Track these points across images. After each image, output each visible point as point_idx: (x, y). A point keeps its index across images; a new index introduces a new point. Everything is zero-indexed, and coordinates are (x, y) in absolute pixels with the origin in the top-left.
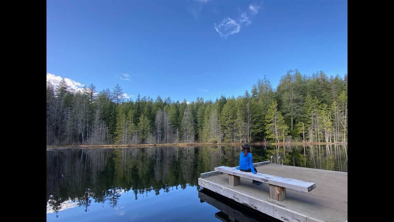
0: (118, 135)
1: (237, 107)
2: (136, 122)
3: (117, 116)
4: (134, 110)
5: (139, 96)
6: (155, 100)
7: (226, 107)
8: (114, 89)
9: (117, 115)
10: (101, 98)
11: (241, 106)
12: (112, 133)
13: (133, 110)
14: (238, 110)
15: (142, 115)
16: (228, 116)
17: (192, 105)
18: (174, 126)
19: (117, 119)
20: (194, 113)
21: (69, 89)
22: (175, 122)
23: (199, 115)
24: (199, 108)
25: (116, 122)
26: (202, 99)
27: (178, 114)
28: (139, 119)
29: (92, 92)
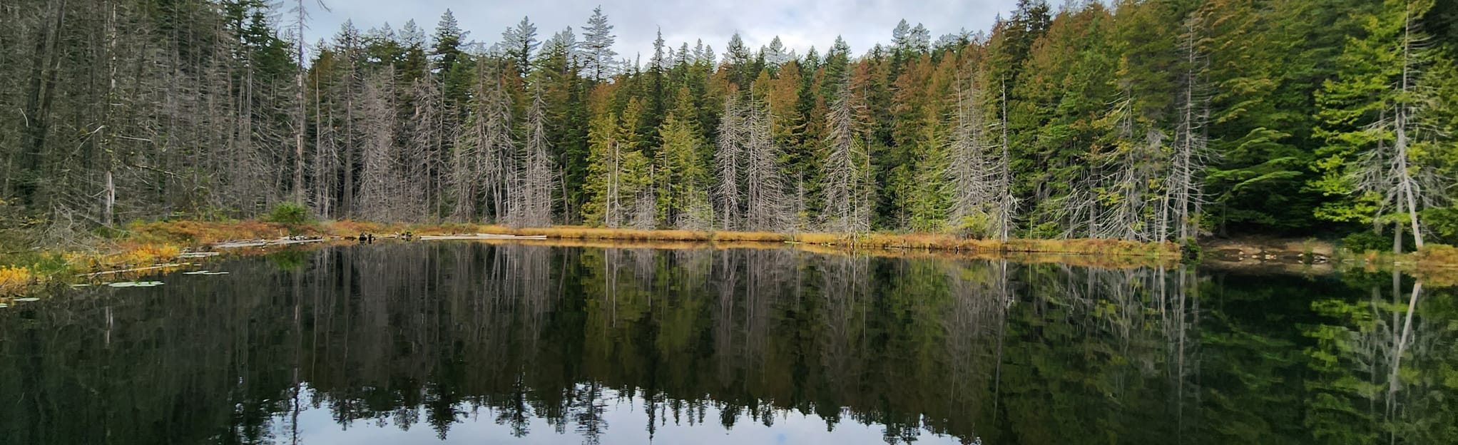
0: (595, 195)
1: (1117, 46)
2: (650, 146)
3: (592, 127)
4: (644, 102)
5: (659, 43)
6: (721, 56)
7: (1044, 56)
8: (587, 29)
9: (591, 123)
10: (549, 66)
11: (1142, 35)
12: (577, 189)
13: (639, 99)
14: (1123, 61)
15: (670, 119)
16: (1057, 99)
17: (873, 63)
18: (785, 158)
19: (590, 138)
20: (878, 101)
21: (465, 42)
22: (792, 142)
23: (899, 108)
24: (903, 72)
25: (585, 146)
26: (919, 31)
27: (806, 104)
28: (658, 134)
29: (526, 46)
